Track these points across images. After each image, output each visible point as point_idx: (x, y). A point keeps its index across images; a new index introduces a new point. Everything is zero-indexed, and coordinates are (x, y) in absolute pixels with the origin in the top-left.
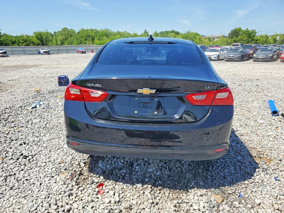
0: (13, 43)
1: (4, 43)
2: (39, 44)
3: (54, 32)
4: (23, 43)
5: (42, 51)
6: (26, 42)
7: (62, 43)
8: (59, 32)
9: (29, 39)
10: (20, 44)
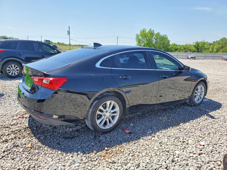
0: (176, 50)
1: (170, 50)
2: (195, 51)
3: (213, 42)
4: (183, 50)
5: (189, 57)
6: (185, 49)
7: (217, 51)
8: (217, 41)
9: (188, 47)
10: (181, 51)
